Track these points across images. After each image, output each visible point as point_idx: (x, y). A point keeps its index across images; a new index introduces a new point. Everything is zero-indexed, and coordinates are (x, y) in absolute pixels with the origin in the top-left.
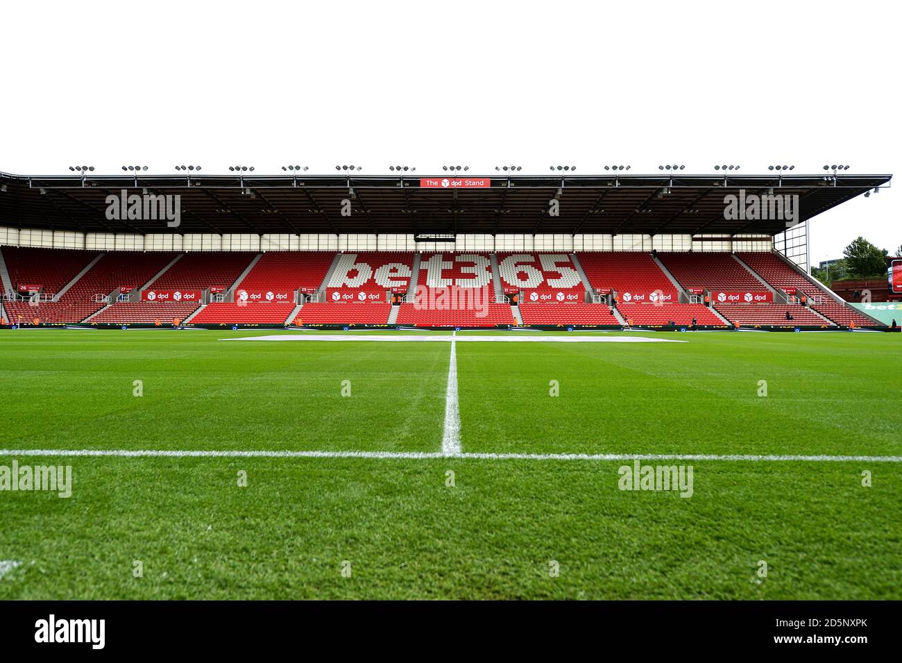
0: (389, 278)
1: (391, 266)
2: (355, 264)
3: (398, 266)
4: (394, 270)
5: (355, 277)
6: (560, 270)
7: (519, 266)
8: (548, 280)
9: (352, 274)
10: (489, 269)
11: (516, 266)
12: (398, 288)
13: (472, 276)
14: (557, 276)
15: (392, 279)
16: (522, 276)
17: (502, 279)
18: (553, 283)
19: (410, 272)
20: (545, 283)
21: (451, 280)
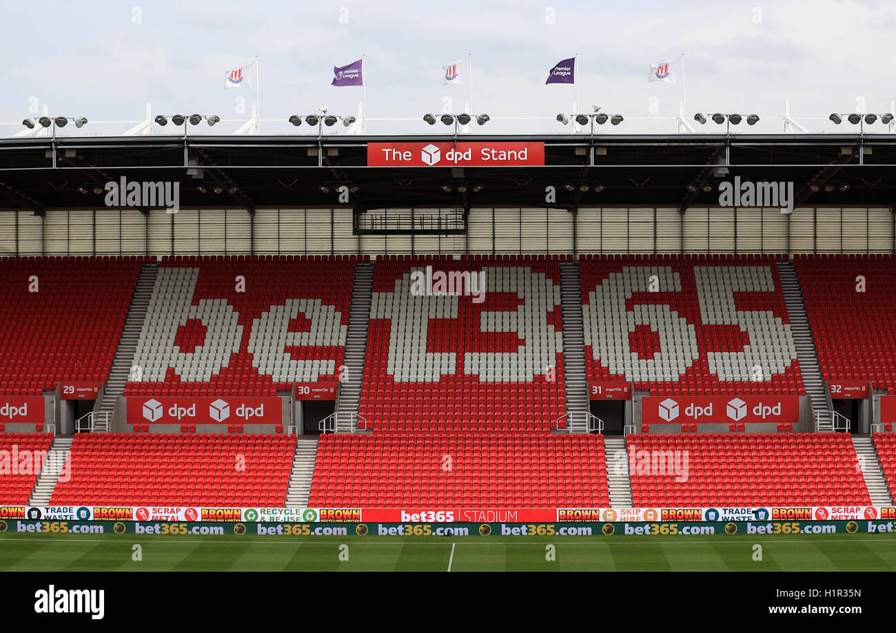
0: (287, 349)
1: (293, 308)
2: (195, 302)
3: (312, 308)
4: (300, 324)
5: (198, 348)
6: (747, 321)
7: (637, 307)
8: (710, 354)
9: (190, 337)
10: (556, 318)
11: (629, 307)
12: (310, 384)
13: (508, 343)
14: (733, 339)
15: (298, 353)
16: (644, 343)
17: (588, 351)
18: (724, 366)
19: (344, 328)
20: (700, 365)
21: (453, 355)
